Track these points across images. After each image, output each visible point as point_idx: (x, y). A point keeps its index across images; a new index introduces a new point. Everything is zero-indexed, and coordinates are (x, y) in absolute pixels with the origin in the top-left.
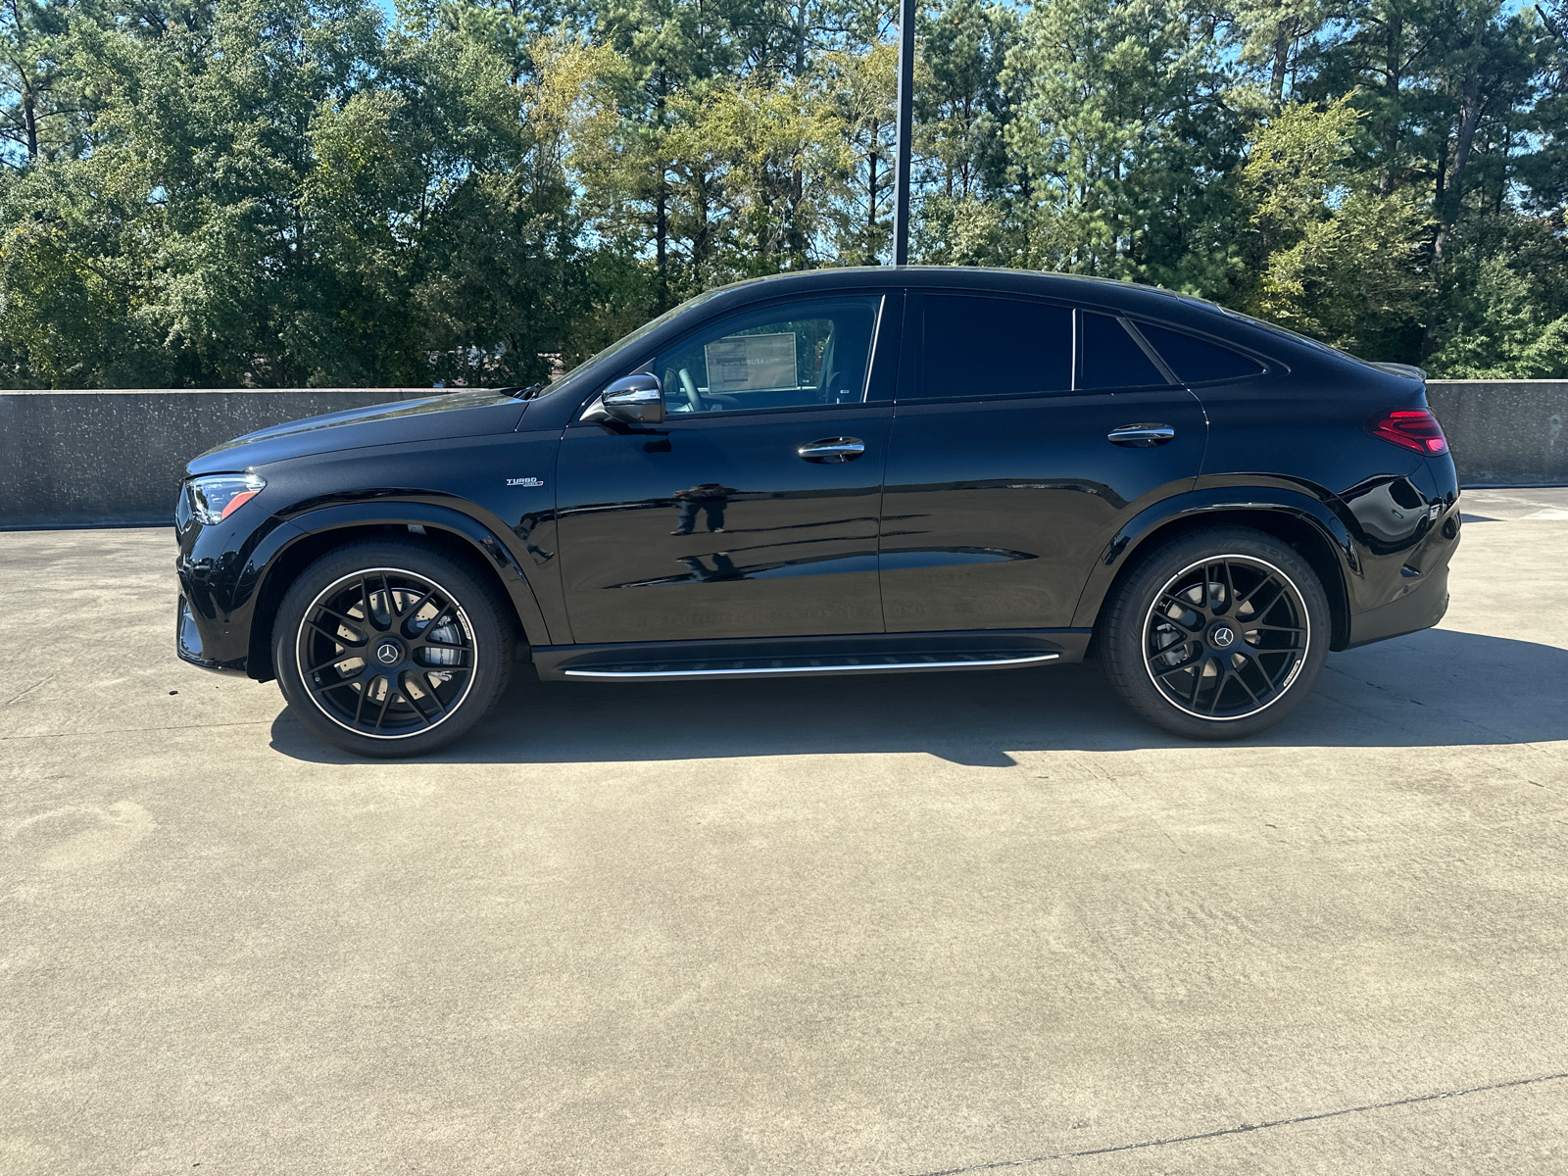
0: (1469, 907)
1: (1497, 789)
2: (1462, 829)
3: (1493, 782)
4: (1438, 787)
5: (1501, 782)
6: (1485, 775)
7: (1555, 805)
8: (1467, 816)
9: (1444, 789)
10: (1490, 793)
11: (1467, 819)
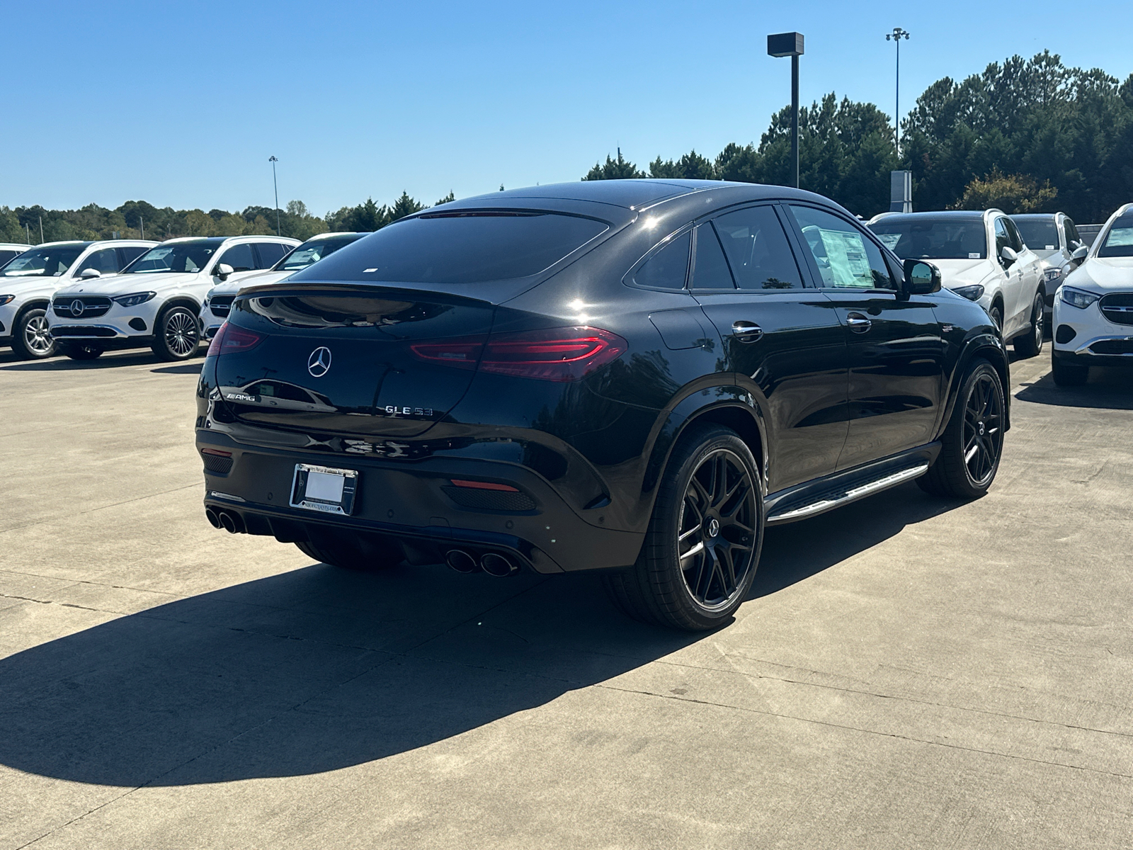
0: (143, 532)
1: (145, 578)
2: (158, 555)
3: (147, 582)
4: (181, 573)
5: (142, 582)
6: (154, 585)
7: (103, 578)
8: (158, 561)
9: (177, 571)
10: (148, 575)
11: (157, 560)
